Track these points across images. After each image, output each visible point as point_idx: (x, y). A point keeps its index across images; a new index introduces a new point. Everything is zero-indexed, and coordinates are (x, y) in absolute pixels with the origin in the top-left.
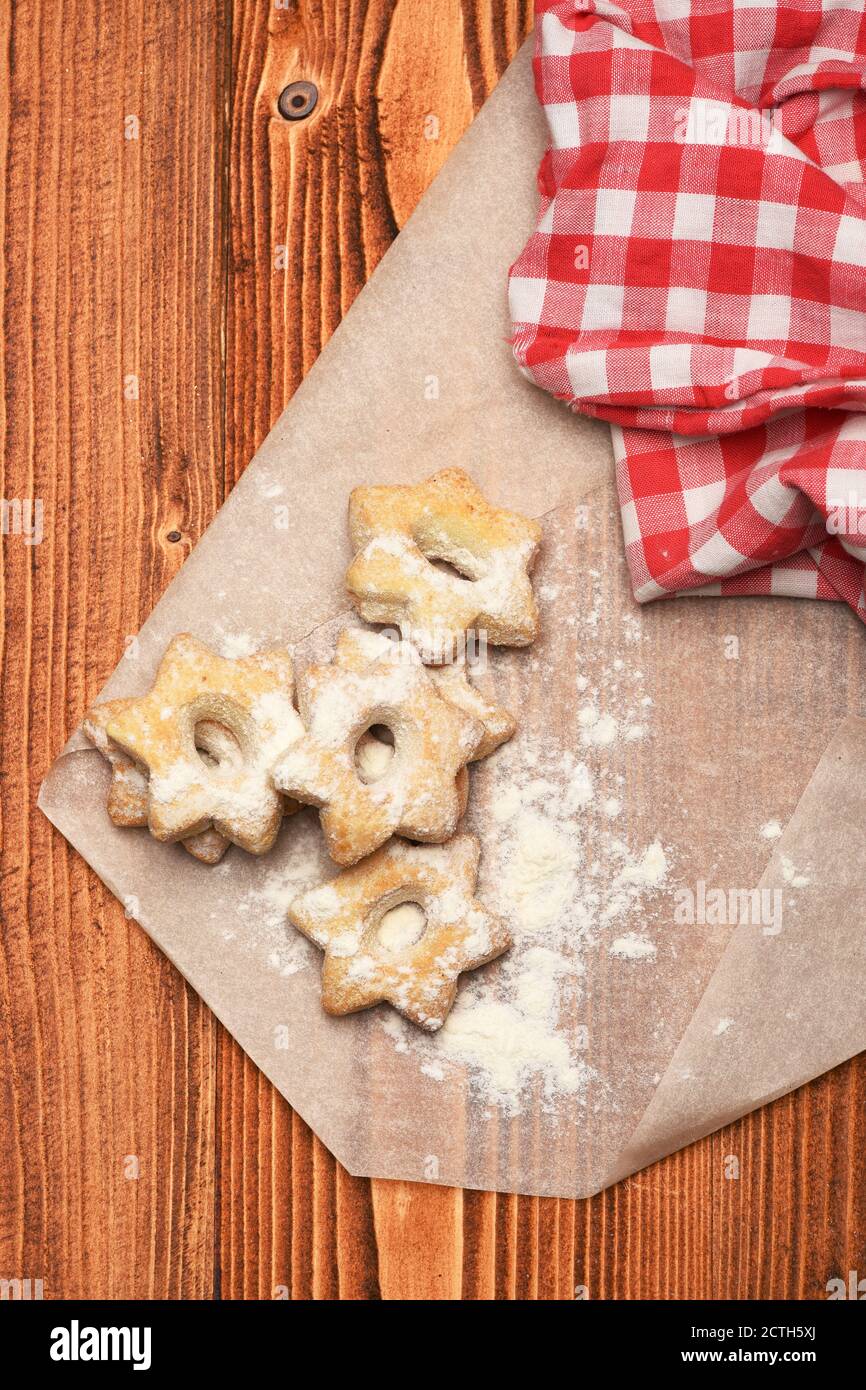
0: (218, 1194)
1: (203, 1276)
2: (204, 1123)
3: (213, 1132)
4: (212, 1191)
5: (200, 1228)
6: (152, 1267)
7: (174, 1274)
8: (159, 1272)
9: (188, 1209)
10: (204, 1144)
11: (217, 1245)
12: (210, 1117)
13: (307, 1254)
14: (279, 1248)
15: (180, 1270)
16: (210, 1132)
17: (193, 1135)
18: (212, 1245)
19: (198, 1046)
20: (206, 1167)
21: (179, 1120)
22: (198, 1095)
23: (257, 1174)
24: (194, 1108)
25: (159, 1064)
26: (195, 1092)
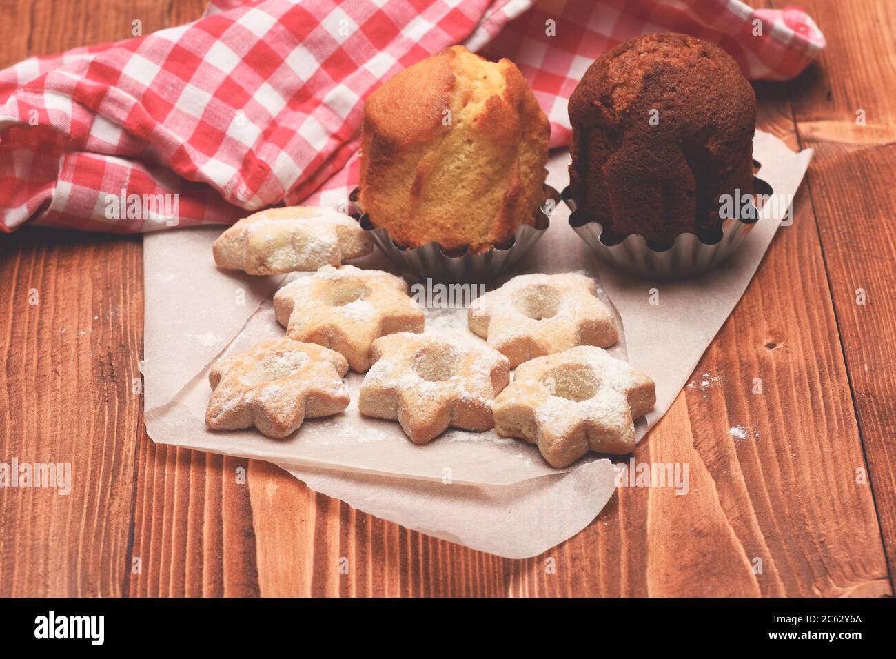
0: (135, 488)
1: (121, 526)
2: (126, 456)
3: (133, 460)
4: (131, 487)
5: (120, 503)
6: (83, 521)
7: (100, 525)
8: (88, 525)
9: (112, 495)
10: (126, 466)
11: (133, 511)
12: (131, 454)
13: (199, 514)
14: (179, 511)
15: (104, 524)
16: (130, 461)
17: (118, 461)
18: (129, 511)
19: (124, 421)
20: (127, 476)
21: (108, 455)
22: (123, 444)
23: (164, 478)
24: (119, 451)
25: (95, 430)
26: (120, 443)
